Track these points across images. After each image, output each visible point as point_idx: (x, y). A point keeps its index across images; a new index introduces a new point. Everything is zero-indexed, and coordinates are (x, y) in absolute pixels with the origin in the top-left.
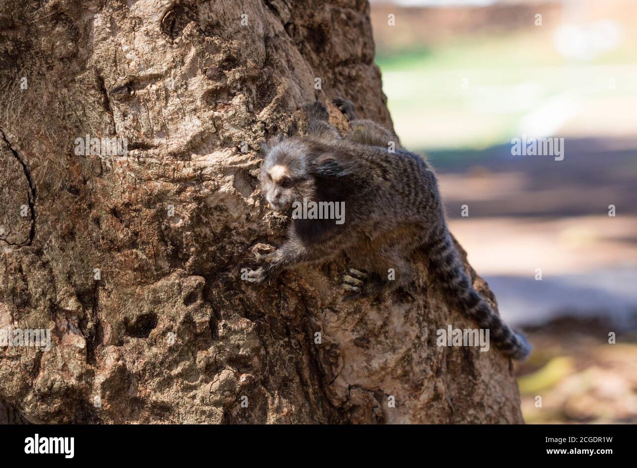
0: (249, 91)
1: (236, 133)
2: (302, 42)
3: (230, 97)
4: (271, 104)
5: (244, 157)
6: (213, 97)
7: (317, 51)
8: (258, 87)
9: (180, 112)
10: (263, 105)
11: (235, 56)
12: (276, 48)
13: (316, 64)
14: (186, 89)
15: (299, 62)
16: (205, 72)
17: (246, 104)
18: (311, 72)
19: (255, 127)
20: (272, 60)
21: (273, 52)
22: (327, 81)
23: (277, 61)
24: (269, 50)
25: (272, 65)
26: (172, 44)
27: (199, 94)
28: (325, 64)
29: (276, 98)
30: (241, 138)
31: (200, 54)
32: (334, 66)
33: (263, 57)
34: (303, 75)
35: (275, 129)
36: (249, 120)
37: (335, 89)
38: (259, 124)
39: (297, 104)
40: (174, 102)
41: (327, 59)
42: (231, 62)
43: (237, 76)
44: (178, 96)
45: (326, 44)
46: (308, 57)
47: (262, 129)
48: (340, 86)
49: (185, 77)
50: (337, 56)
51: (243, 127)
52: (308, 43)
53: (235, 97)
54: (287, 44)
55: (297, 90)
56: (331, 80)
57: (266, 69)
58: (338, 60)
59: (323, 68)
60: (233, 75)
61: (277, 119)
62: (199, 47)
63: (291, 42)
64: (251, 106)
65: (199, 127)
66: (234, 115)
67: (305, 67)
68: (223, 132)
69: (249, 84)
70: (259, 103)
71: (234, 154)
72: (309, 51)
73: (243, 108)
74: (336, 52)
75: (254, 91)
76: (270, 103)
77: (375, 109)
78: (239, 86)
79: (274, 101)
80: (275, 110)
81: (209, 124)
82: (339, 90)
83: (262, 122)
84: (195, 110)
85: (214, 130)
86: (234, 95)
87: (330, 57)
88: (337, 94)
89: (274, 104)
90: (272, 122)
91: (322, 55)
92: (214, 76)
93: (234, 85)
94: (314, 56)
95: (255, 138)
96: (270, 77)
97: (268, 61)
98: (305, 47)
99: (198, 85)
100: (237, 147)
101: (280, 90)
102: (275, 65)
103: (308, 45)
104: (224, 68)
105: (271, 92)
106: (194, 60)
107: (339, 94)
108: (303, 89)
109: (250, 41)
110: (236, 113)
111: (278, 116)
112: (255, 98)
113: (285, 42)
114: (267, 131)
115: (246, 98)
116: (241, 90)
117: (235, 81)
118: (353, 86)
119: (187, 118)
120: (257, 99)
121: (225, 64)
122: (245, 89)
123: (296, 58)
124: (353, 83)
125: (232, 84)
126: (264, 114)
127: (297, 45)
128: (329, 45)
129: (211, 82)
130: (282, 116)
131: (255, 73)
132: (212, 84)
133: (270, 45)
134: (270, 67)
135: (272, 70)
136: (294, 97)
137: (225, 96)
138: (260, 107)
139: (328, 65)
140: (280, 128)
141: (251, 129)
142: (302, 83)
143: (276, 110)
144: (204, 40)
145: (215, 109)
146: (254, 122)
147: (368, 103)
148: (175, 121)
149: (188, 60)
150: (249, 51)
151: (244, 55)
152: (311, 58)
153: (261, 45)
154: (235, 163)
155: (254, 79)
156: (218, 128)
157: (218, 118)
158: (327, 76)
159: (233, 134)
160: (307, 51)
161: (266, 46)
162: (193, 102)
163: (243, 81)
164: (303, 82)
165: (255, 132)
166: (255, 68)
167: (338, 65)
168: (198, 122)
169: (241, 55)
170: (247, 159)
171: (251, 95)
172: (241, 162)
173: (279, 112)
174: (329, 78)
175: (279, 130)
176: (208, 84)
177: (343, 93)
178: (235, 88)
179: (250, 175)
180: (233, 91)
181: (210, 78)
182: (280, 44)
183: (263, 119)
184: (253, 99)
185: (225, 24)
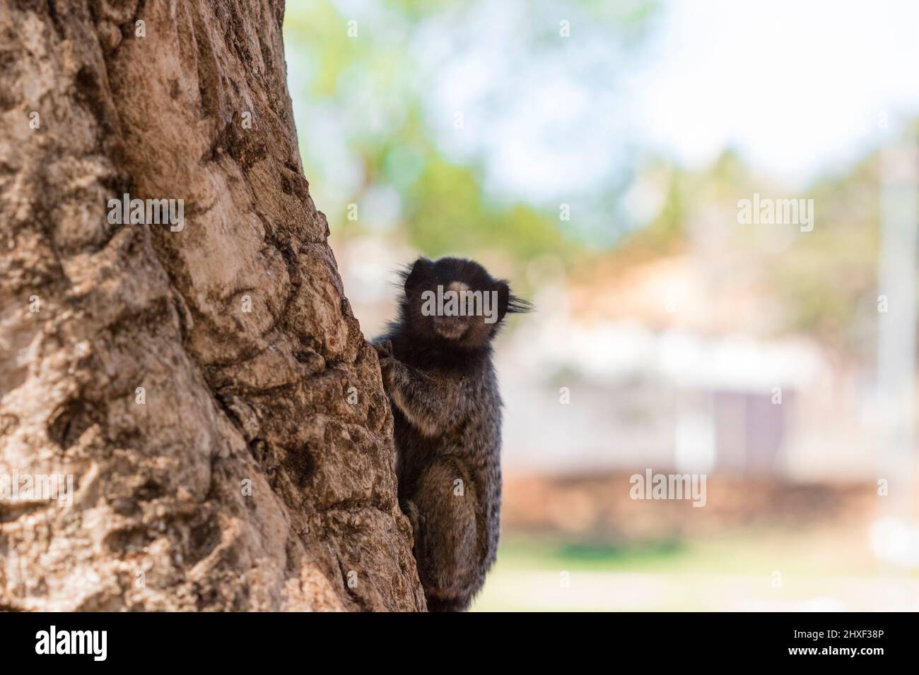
0: (178, 535)
2: (277, 469)
3: (147, 542)
4: (211, 557)
6: (120, 541)
7: (301, 484)
8: (193, 531)
9: (68, 559)
10: (197, 556)
11: (158, 481)
12: (228, 474)
13: (297, 504)
14: (80, 526)
15: (265, 498)
16: (110, 502)
17: (172, 554)
18: (284, 514)
19: (183, 590)
20: (219, 490)
21: (222, 479)
22: (312, 529)
23: (227, 493)
24: (217, 476)
25: (219, 499)
26: (63, 456)
27: (98, 536)
28: (311, 504)
29: (219, 548)
31: (106, 475)
32: (327, 509)
33: (205, 486)
34: (269, 518)
35: (214, 594)
36: (173, 579)
37: (324, 543)
38: (189, 585)
39: (252, 559)
40: (61, 544)
41: (314, 497)
42: (153, 489)
43: (161, 511)
44: (68, 536)
45: (315, 475)
46: (285, 492)
47: (193, 593)
48: (333, 538)
49: (78, 508)
50: (332, 493)
51: (164, 588)
52: (287, 471)
53: (154, 542)
54: (248, 470)
55: (255, 539)
56: (319, 529)
57: (207, 505)
58: (331, 500)
59: (308, 510)
60: (155, 509)
61: (219, 579)
62: (105, 464)
63: (255, 467)
64: (179, 558)
65: (94, 584)
67: (274, 505)
68: (132, 595)
69: (179, 524)
70: (192, 555)
72: (287, 483)
73: (166, 561)
74: (329, 487)
75: (186, 536)
76: (209, 554)
77: (389, 578)
78: (162, 526)
79: (216, 551)
80: (216, 566)
81: (112, 580)
82: (331, 544)
83: (196, 584)
84: (91, 559)
85: (117, 590)
86: (153, 539)
87: (319, 495)
88: (327, 551)
89: (216, 557)
90: (210, 584)
91: (307, 490)
92: (124, 508)
93: (155, 524)
94: (294, 491)
96: (213, 517)
97: (213, 493)
98: (282, 476)
99: (100, 521)
101: (227, 537)
102: (223, 500)
103: (286, 475)
104: (142, 498)
105: (212, 539)
106: (94, 485)
107: (331, 550)
108: (266, 537)
109: (185, 461)
110: (154, 565)
111: (221, 575)
112: (187, 547)
113: (245, 466)
114: (200, 597)
115: (172, 546)
116: (165, 533)
117: (156, 518)
118: (354, 540)
119: (78, 570)
120: (189, 548)
121: (143, 492)
122: (171, 531)
123: (260, 491)
124: (355, 536)
125: (152, 521)
126: (198, 571)
127: (268, 472)
128: (319, 476)
129: (118, 517)
130: (226, 575)
131: (189, 508)
132: (119, 523)
133: (218, 470)
134: (214, 501)
135: (218, 506)
136: (250, 549)
137: (139, 540)
138: (192, 559)
139: (315, 506)
140: (221, 594)
141: (175, 593)
142: (266, 529)
143: (219, 566)
144: (111, 454)
145: (122, 558)
146: (181, 582)
147: (376, 568)
148: (60, 574)
149: (85, 483)
150: (182, 475)
151: (174, 481)
152: (290, 494)
153: (204, 470)
155: (186, 518)
156: (125, 587)
157: (126, 573)
158: (313, 521)
160: (283, 482)
161: (213, 471)
162: (87, 547)
163: (169, 519)
164: (268, 526)
165: (182, 597)
166: (189, 501)
167: (332, 507)
168: (94, 577)
169: (168, 480)
171: (180, 541)
173: (222, 569)
174: (315, 526)
175: (219, 597)
176: (114, 521)
177: (338, 549)
178: (156, 529)
180: (152, 534)
181: (118, 511)
182: (234, 468)
183: (196, 579)
184: (183, 547)
185: (148, 432)
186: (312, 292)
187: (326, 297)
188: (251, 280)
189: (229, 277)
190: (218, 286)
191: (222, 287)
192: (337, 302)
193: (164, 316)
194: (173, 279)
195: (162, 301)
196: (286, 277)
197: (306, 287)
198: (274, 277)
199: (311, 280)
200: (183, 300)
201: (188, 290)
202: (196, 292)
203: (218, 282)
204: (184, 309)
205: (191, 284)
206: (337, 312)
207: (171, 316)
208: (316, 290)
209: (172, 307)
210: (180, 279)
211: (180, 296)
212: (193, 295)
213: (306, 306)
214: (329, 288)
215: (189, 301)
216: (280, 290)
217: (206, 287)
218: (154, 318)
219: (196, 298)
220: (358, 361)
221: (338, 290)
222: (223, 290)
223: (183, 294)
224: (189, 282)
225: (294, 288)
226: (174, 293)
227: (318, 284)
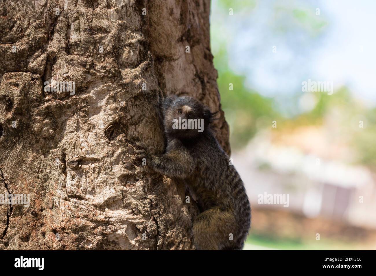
0: (147, 180)
1: (134, 202)
3: (135, 181)
5: (135, 216)
6: (125, 179)
8: (153, 180)
9: (104, 183)
14: (111, 170)
16: (124, 164)
17: (144, 187)
19: (146, 201)
26: (109, 143)
27: (118, 175)
30: (136, 205)
31: (123, 153)
36: (143, 197)
38: (148, 200)
40: (103, 176)
42: (140, 161)
43: (142, 170)
44: (105, 174)
47: (149, 203)
49: (112, 164)
51: (139, 199)
53: (138, 182)
60: (140, 169)
61: (159, 200)
62: (124, 149)
64: (146, 189)
65: (113, 193)
66: (135, 192)
68: (127, 200)
69: (148, 176)
70: (151, 189)
71: (130, 214)
73: (141, 189)
75: (150, 181)
78: (142, 176)
81: (120, 193)
83: (150, 200)
84: (113, 184)
85: (121, 197)
86: (138, 180)
90: (156, 201)
92: (129, 167)
93: (139, 175)
95: (144, 207)
96: (161, 176)
99: (119, 170)
100: (133, 210)
104: (136, 164)
105: (159, 184)
106: (119, 156)
110: (136, 190)
112: (149, 185)
114: (152, 205)
115: (144, 184)
116: (142, 179)
117: (140, 173)
119: (108, 187)
120: (150, 186)
121: (136, 162)
122: (145, 179)
129: (126, 170)
132: (126, 172)
137: (132, 180)
138: (151, 191)
141: (143, 202)
144: (127, 146)
145: (125, 186)
146: (146, 198)
148: (101, 187)
149: (116, 155)
154: (129, 219)
156: (124, 197)
157: (126, 191)
159: (132, 202)
162: (113, 179)
163: (144, 174)
165: (145, 204)
168: (113, 191)
170: (137, 218)
171: (147, 183)
172: (133, 219)
173: (161, 196)
175: (159, 206)
176: (124, 171)
178: (139, 177)
179: (136, 228)
180: (137, 178)
181: (126, 168)
183: (151, 198)
184: (148, 185)
185: (142, 139)
186: (209, 98)
187: (214, 101)
188: (188, 90)
189: (180, 86)
190: (175, 90)
191: (177, 90)
192: (218, 104)
193: (154, 97)
194: (159, 84)
195: (154, 91)
196: (200, 91)
197: (207, 96)
198: (196, 90)
199: (210, 94)
200: (162, 93)
201: (164, 89)
202: (167, 90)
203: (175, 88)
204: (162, 96)
205: (166, 87)
206: (217, 108)
207: (157, 97)
208: (211, 98)
209: (157, 94)
210: (162, 84)
211: (161, 90)
212: (165, 91)
213: (206, 103)
214: (216, 98)
215: (164, 93)
216: (198, 95)
217: (171, 89)
218: (151, 97)
219: (166, 93)
220: (222, 128)
221: (219, 99)
222: (177, 91)
223: (162, 90)
224: (165, 86)
225: (203, 96)
226: (159, 89)
227: (212, 96)
